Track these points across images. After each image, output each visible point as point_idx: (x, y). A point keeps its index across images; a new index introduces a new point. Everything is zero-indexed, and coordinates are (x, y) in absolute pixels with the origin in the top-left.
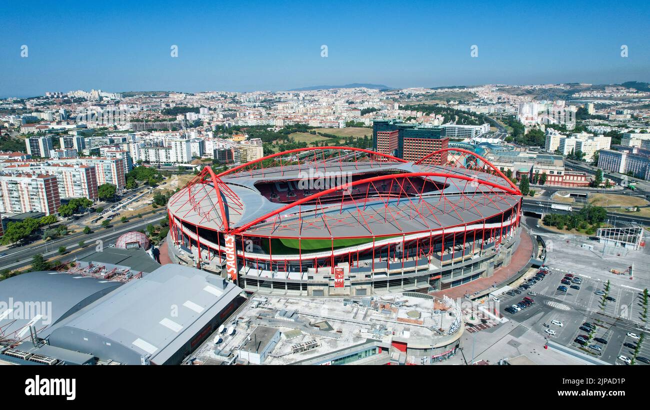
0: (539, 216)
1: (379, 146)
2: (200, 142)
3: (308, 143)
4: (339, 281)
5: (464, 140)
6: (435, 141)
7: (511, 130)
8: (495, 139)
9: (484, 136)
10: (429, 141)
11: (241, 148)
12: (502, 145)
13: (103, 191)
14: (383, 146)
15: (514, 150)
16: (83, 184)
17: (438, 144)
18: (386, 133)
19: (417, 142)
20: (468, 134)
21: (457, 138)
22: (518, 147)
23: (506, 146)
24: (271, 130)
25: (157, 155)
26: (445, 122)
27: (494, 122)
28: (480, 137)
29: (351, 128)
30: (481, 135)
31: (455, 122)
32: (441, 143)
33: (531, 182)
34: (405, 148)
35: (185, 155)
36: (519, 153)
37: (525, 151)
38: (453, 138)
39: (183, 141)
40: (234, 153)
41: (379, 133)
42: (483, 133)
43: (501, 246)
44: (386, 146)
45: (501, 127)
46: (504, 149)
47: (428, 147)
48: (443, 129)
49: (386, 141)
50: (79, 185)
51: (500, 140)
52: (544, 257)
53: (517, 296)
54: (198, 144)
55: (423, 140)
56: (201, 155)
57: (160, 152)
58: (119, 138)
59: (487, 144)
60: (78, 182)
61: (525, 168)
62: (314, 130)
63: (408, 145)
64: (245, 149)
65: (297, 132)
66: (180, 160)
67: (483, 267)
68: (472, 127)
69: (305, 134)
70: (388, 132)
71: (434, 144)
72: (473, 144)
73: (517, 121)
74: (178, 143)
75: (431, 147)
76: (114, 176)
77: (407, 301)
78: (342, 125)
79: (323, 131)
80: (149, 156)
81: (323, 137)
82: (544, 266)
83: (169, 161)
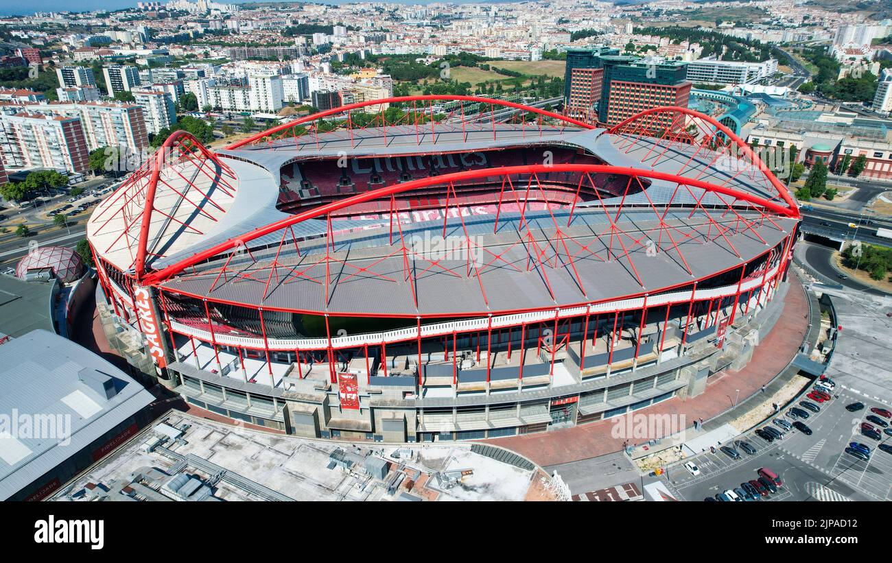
0: (837, 245)
1: (573, 93)
2: (299, 80)
3: (473, 83)
4: (348, 397)
5: (724, 87)
6: (664, 88)
7: (814, 71)
8: (778, 88)
9: (763, 82)
10: (653, 87)
11: (354, 91)
12: (791, 98)
13: (96, 159)
14: (581, 93)
15: (811, 109)
16: (62, 147)
17: (669, 94)
18: (586, 72)
19: (633, 88)
20: (735, 78)
21: (714, 84)
22: (819, 102)
23: (799, 101)
24: (422, 61)
25: (232, 99)
26: (704, 55)
27: (787, 57)
28: (756, 83)
29: (550, 61)
30: (758, 79)
31: (720, 57)
32: (674, 92)
33: (832, 170)
34: (612, 99)
35: (270, 100)
36: (819, 115)
37: (832, 111)
38: (706, 83)
39: (267, 78)
40: (343, 99)
41: (574, 71)
42: (763, 76)
43: (732, 330)
44: (585, 94)
45: (797, 65)
46: (794, 105)
47: (652, 98)
48: (682, 66)
49: (586, 85)
50: (58, 149)
51: (789, 90)
52: (828, 350)
53: (745, 459)
54: (296, 81)
55: (643, 86)
56: (301, 100)
57: (235, 94)
58: (193, 70)
59: (764, 97)
60: (54, 144)
61: (824, 144)
62: (488, 63)
63: (618, 94)
64: (362, 92)
65: (461, 66)
66: (263, 108)
67: (681, 380)
68: (745, 64)
69: (472, 70)
70: (591, 70)
71: (663, 94)
72: (738, 95)
73: (829, 55)
74: (260, 81)
75: (657, 99)
76: (129, 133)
77: (469, 472)
78: (536, 57)
79: (500, 66)
80: (220, 99)
81: (500, 75)
82: (824, 380)
83: (248, 108)
